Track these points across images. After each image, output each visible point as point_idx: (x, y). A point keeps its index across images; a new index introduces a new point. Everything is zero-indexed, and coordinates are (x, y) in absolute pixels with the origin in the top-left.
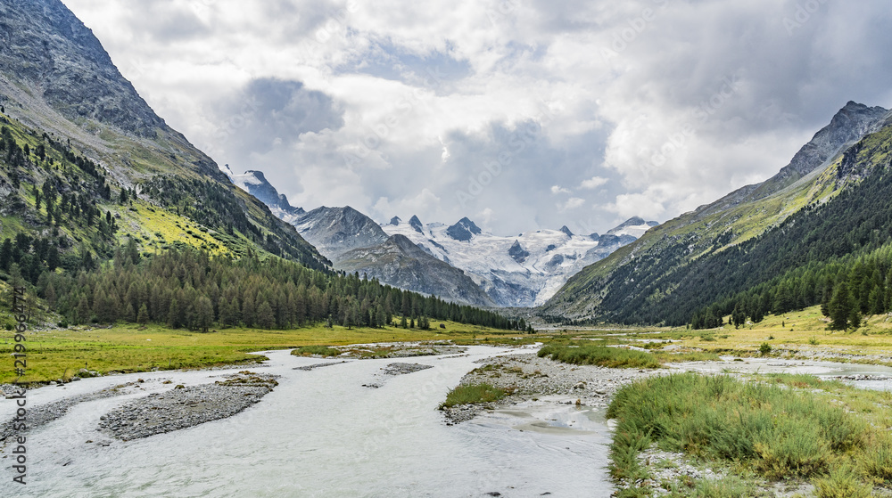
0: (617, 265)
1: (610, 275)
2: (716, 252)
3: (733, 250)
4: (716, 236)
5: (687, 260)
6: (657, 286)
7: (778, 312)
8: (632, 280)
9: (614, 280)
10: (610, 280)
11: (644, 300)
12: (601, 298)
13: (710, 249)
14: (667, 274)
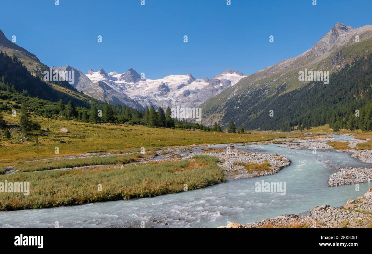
0: (227, 98)
1: (224, 104)
2: (279, 95)
3: (287, 95)
4: (278, 86)
5: (265, 98)
6: (253, 111)
7: (316, 126)
8: (238, 107)
9: (227, 107)
10: (225, 106)
11: (247, 118)
12: (221, 116)
13: (275, 93)
14: (256, 105)
